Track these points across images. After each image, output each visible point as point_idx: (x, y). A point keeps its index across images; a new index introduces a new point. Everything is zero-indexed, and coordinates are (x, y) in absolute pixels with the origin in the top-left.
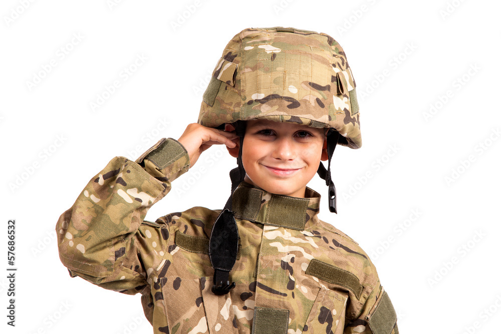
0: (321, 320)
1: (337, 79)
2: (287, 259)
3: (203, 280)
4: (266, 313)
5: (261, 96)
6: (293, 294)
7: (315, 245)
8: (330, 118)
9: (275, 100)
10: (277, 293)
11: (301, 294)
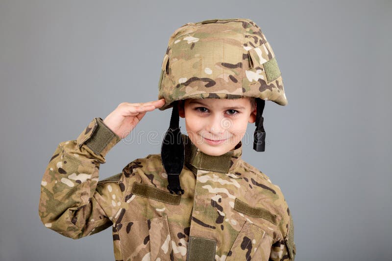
0: (243, 247)
1: (248, 57)
3: (149, 223)
4: (199, 241)
5: (185, 80)
6: (222, 227)
7: (238, 186)
8: (244, 90)
9: (194, 82)
10: (208, 226)
11: (230, 226)
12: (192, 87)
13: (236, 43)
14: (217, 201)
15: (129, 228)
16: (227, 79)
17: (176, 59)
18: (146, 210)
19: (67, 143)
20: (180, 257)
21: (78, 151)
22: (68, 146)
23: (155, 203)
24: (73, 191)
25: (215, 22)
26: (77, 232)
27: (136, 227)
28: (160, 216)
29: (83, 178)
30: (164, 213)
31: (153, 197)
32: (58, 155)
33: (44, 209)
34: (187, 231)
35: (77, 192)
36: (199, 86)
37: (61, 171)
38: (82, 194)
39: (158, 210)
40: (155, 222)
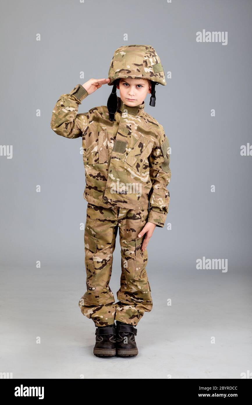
0: (139, 147)
1: (145, 62)
2: (129, 125)
3: (99, 133)
4: (119, 142)
5: (118, 70)
6: (130, 137)
7: (140, 121)
8: (143, 75)
9: (122, 71)
10: (124, 136)
11: (134, 137)
12: (122, 73)
13: (141, 56)
14: (129, 126)
15: (90, 135)
16: (136, 71)
17: (116, 61)
18: (98, 128)
19: (65, 95)
20: (110, 148)
21: (70, 97)
22: (65, 96)
23: (102, 125)
24: (67, 114)
25: (135, 46)
26: (67, 133)
27: (93, 134)
28: (104, 130)
29: (72, 109)
30: (106, 129)
31: (101, 122)
32: (61, 100)
33: (53, 123)
34: (115, 138)
35: (69, 115)
36: (124, 73)
37: (62, 106)
38: (70, 117)
39: (103, 128)
40: (101, 133)
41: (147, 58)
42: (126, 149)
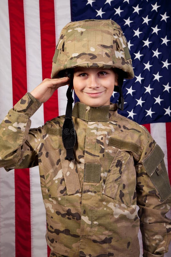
0: (117, 166)
1: (116, 42)
2: (99, 138)
3: (60, 151)
4: (90, 166)
5: (76, 55)
6: (104, 155)
8: (114, 63)
9: (83, 56)
10: (95, 155)
11: (108, 154)
12: (82, 59)
13: (109, 33)
15: (47, 155)
16: (104, 55)
17: (70, 41)
20: (81, 170)
36: (86, 59)
37: (7, 122)
40: (64, 150)
41: (116, 37)
42: (102, 174)
